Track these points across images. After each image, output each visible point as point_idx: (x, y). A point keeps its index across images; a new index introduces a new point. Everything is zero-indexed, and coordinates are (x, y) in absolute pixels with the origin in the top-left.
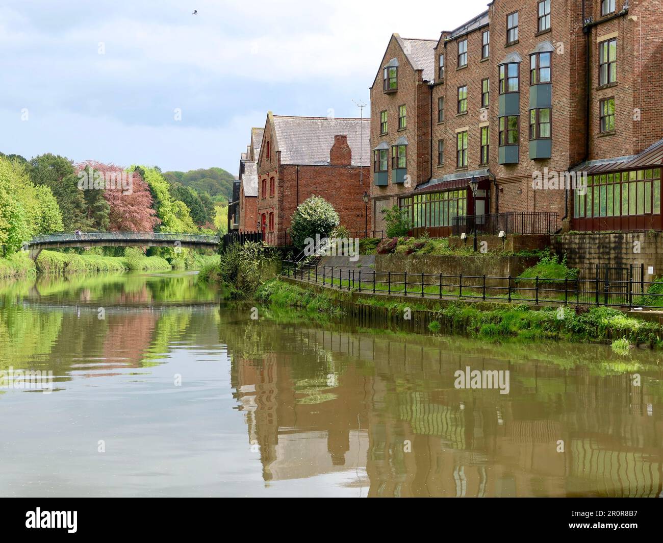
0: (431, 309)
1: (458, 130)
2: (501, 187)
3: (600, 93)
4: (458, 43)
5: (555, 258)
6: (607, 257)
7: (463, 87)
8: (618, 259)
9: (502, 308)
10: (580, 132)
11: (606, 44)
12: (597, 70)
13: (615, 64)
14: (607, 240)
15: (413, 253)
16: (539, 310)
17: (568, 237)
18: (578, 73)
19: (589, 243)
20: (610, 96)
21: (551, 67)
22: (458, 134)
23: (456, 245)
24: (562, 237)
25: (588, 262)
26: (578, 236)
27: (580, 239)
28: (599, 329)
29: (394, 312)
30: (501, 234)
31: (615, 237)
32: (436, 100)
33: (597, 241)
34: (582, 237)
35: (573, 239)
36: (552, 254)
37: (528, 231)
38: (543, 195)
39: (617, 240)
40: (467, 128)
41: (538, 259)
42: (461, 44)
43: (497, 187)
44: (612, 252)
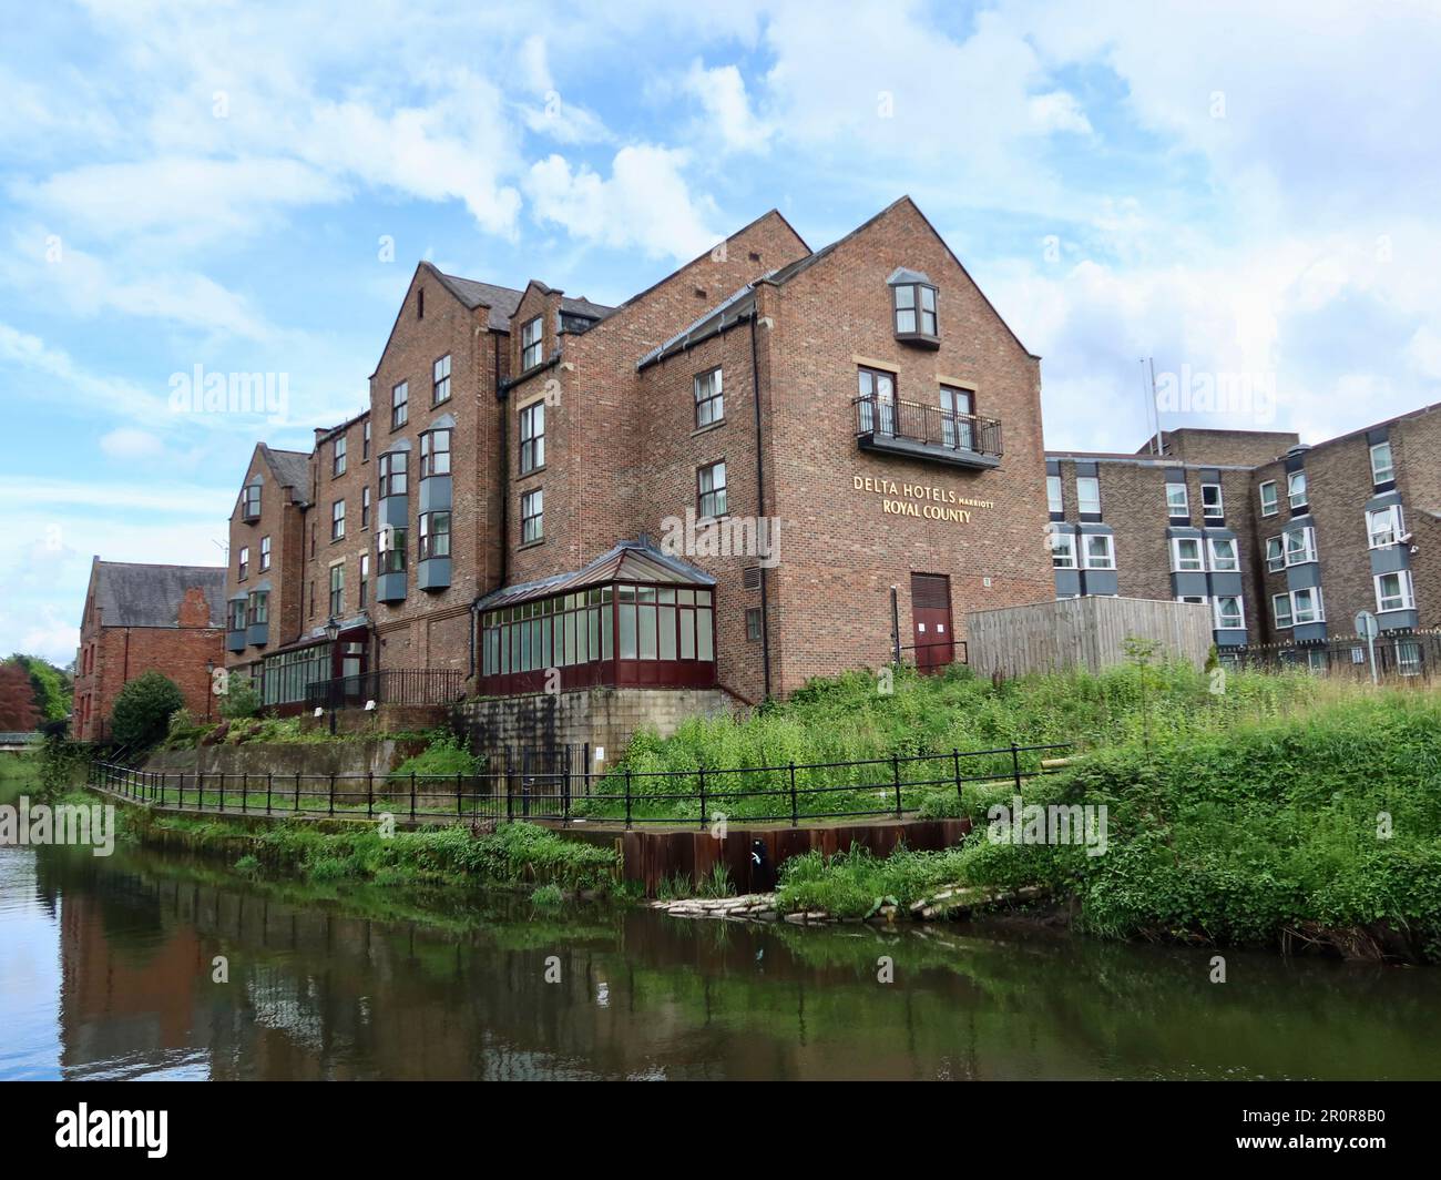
0: (252, 831)
1: (332, 564)
2: (383, 637)
3: (522, 484)
4: (335, 442)
5: (453, 739)
6: (530, 735)
7: (339, 502)
8: (549, 737)
9: (357, 828)
10: (493, 545)
11: (530, 411)
12: (517, 451)
13: (542, 439)
14: (531, 707)
15: (245, 742)
16: (413, 831)
17: (472, 706)
18: (490, 457)
19: (504, 713)
20: (536, 486)
21: (450, 451)
22: (332, 568)
23: (308, 727)
24: (465, 706)
25: (502, 744)
26: (487, 704)
27: (490, 707)
28: (510, 864)
29: (200, 839)
30: (370, 705)
31: (543, 701)
32: (310, 528)
33: (516, 710)
34: (494, 706)
35: (478, 709)
36: (449, 735)
37: (418, 701)
38: (440, 645)
39: (546, 705)
40: (343, 559)
41: (427, 744)
42: (338, 443)
43: (378, 638)
44: (539, 725)
